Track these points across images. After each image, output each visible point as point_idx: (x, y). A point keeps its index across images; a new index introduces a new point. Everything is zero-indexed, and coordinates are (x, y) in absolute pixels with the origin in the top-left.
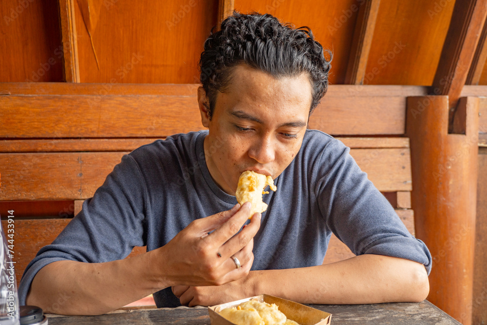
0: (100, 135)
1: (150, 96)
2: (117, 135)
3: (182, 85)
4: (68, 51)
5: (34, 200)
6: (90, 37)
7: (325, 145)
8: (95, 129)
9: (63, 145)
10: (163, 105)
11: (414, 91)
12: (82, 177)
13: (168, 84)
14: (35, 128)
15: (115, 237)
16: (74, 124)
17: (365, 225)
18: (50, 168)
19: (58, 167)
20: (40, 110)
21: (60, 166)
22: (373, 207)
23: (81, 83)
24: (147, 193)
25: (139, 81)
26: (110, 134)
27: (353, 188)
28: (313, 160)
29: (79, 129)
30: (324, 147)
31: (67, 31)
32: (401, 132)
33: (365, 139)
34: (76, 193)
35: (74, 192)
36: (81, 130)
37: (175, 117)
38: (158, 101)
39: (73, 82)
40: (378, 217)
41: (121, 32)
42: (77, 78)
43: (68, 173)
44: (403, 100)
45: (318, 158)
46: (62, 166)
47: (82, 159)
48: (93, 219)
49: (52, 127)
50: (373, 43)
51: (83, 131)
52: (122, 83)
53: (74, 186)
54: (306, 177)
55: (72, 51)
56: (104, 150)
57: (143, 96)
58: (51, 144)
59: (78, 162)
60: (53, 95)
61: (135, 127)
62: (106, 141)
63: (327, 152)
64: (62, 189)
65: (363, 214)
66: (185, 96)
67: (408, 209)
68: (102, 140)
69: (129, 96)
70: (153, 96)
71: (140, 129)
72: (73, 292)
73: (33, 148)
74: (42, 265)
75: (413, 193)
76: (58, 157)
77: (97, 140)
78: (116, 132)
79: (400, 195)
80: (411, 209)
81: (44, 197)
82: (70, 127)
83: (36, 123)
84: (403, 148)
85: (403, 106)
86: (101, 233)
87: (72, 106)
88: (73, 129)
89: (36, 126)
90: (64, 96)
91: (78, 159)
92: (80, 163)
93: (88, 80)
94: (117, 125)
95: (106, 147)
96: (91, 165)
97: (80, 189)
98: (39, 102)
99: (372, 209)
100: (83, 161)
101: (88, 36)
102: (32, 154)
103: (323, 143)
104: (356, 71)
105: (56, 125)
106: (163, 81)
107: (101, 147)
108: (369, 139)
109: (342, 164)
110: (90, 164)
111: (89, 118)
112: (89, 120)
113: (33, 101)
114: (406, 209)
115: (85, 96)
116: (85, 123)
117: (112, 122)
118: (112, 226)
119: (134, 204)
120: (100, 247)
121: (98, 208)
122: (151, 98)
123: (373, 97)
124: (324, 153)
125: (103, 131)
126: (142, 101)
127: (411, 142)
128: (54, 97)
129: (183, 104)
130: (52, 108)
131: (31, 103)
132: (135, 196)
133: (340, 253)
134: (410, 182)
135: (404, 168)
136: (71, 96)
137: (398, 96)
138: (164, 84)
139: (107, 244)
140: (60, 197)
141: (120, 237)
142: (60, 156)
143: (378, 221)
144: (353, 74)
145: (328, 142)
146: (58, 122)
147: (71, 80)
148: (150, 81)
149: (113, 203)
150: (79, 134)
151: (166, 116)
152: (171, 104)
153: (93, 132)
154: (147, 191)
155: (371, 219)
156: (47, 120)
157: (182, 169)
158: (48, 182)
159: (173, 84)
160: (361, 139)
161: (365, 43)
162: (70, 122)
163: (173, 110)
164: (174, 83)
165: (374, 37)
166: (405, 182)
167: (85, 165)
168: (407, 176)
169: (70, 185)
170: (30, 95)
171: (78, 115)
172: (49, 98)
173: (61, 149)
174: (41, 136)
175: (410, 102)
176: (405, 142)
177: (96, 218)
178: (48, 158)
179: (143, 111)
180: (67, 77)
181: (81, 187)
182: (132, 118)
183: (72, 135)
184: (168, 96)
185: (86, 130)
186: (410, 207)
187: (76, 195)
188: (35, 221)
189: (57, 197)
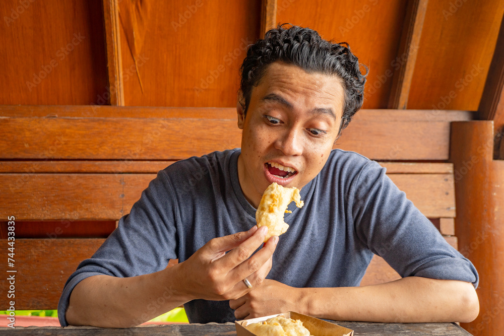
0: (143, 157)
1: (191, 119)
2: (158, 157)
3: (223, 108)
4: (114, 76)
5: (77, 220)
6: (134, 61)
7: (362, 167)
8: (138, 151)
9: (106, 167)
10: (204, 129)
11: (459, 116)
12: (124, 198)
13: (210, 108)
14: (80, 150)
15: (150, 250)
16: (118, 146)
17: (410, 249)
18: (93, 189)
19: (101, 187)
20: (84, 132)
21: (103, 187)
22: (416, 230)
23: (125, 106)
24: (178, 207)
25: (182, 104)
26: (152, 156)
27: (394, 212)
28: (350, 182)
29: (122, 151)
30: (361, 169)
31: (113, 56)
32: (445, 157)
33: (407, 164)
34: (118, 214)
35: (116, 213)
36: (125, 152)
37: (215, 141)
38: (199, 124)
39: (118, 105)
40: (422, 240)
41: (165, 57)
42: (122, 101)
43: (110, 194)
44: (447, 125)
45: (355, 180)
46: (105, 187)
47: (124, 181)
48: (128, 234)
49: (96, 148)
50: (416, 67)
51: (126, 153)
52: (166, 106)
53: (116, 207)
54: (343, 199)
55: (117, 75)
56: (146, 172)
57: (185, 119)
58: (95, 166)
59: (120, 183)
60: (98, 118)
61: (176, 150)
62: (148, 163)
63: (364, 173)
64: (104, 209)
65: (407, 238)
66: (226, 120)
67: (452, 236)
68: (144, 162)
69: (171, 119)
70: (195, 119)
71: (182, 152)
72: (105, 306)
73: (77, 169)
74: (79, 280)
75: (457, 220)
76: (101, 178)
77: (139, 162)
78: (158, 154)
79: (443, 222)
80: (455, 235)
81: (87, 217)
82: (114, 149)
83: (81, 145)
84: (447, 173)
85: (447, 132)
86: (135, 247)
87: (116, 128)
88: (117, 151)
89: (81, 148)
90: (108, 119)
91: (121, 181)
92: (122, 184)
93: (131, 104)
94: (159, 148)
95: (148, 169)
96: (133, 187)
97: (122, 210)
98: (84, 124)
99: (415, 232)
100: (125, 182)
101: (132, 61)
102: (77, 175)
103: (360, 165)
104: (399, 95)
105: (100, 147)
106: (205, 105)
107: (143, 169)
108: (411, 164)
109: (380, 186)
110: (132, 185)
111: (132, 140)
112: (132, 143)
113: (78, 124)
114: (449, 236)
115: (128, 119)
116: (128, 145)
117: (154, 145)
118: (145, 239)
119: (165, 218)
120: (134, 261)
121: (133, 222)
122: (193, 121)
123: (416, 121)
124: (360, 175)
125: (145, 153)
126: (184, 124)
127: (455, 168)
128: (99, 120)
129: (224, 127)
130: (97, 130)
131: (76, 126)
132: (166, 210)
133: (380, 280)
134: (453, 208)
135: (447, 194)
136: (115, 119)
137: (442, 121)
138: (205, 108)
139: (141, 257)
140: (102, 217)
141: (154, 250)
142: (103, 177)
143: (423, 245)
144: (395, 99)
145: (365, 164)
146: (102, 144)
147: (115, 103)
148: (192, 105)
149: (147, 217)
150: (122, 156)
151: (207, 139)
152: (213, 127)
153: (135, 154)
154: (177, 205)
155: (416, 243)
156: (91, 142)
157: (213, 184)
158: (91, 203)
159: (214, 108)
160: (403, 164)
161: (407, 68)
162: (114, 145)
163: (214, 133)
164: (217, 106)
165: (417, 62)
166: (449, 208)
167: (127, 186)
168: (451, 202)
169: (112, 205)
170: (76, 118)
171: (122, 138)
172: (93, 121)
173: (104, 170)
174: (85, 157)
175: (454, 127)
176: (449, 168)
177: (131, 232)
178: (92, 179)
179: (184, 134)
180: (112, 101)
181: (123, 208)
182: (174, 141)
183: (115, 157)
184: (209, 120)
185: (129, 152)
186: (453, 233)
187: (117, 215)
188: (78, 240)
189: (99, 217)
